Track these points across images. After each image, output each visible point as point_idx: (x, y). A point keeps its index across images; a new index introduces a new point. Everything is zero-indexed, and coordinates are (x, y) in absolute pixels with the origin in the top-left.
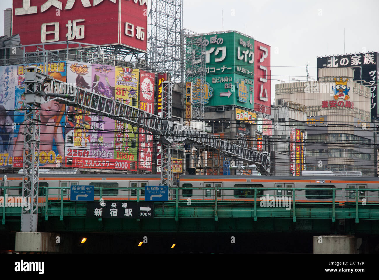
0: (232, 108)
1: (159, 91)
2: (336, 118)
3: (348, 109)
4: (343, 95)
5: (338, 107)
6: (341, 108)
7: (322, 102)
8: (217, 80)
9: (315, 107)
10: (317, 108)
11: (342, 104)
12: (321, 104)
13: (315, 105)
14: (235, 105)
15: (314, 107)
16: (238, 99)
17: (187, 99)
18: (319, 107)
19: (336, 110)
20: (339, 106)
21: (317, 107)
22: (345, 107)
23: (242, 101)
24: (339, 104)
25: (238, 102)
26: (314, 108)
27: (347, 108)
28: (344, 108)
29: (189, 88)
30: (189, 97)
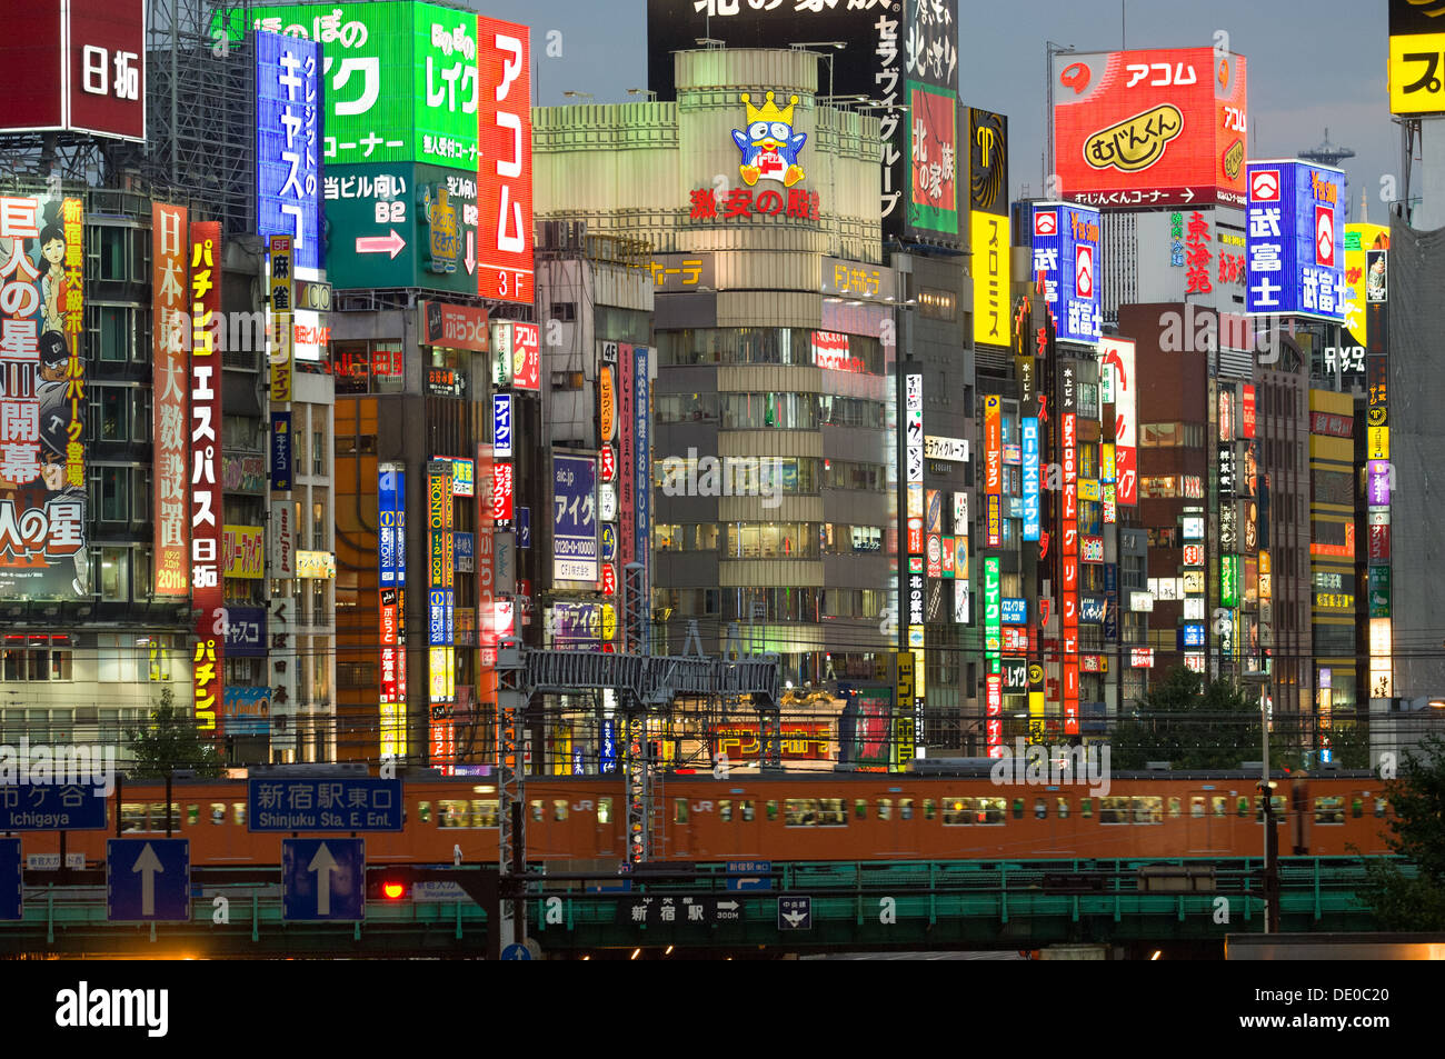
0: (404, 299)
1: (195, 286)
2: (752, 262)
3: (800, 221)
4: (778, 167)
5: (757, 218)
6: (769, 219)
7: (692, 193)
8: (344, 186)
9: (664, 213)
10: (670, 220)
11: (774, 202)
12: (686, 202)
13: (660, 205)
14: (417, 290)
15: (656, 214)
16: (427, 264)
17: (275, 297)
18: (679, 213)
19: (751, 228)
20: (762, 211)
21: (669, 214)
22: (787, 216)
23: (441, 271)
24: (763, 203)
25: (429, 272)
26: (656, 220)
27: (792, 221)
28: (781, 218)
29: (281, 258)
30: (281, 292)
